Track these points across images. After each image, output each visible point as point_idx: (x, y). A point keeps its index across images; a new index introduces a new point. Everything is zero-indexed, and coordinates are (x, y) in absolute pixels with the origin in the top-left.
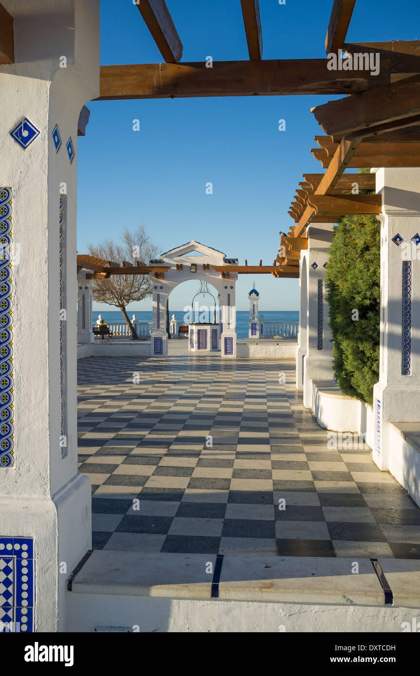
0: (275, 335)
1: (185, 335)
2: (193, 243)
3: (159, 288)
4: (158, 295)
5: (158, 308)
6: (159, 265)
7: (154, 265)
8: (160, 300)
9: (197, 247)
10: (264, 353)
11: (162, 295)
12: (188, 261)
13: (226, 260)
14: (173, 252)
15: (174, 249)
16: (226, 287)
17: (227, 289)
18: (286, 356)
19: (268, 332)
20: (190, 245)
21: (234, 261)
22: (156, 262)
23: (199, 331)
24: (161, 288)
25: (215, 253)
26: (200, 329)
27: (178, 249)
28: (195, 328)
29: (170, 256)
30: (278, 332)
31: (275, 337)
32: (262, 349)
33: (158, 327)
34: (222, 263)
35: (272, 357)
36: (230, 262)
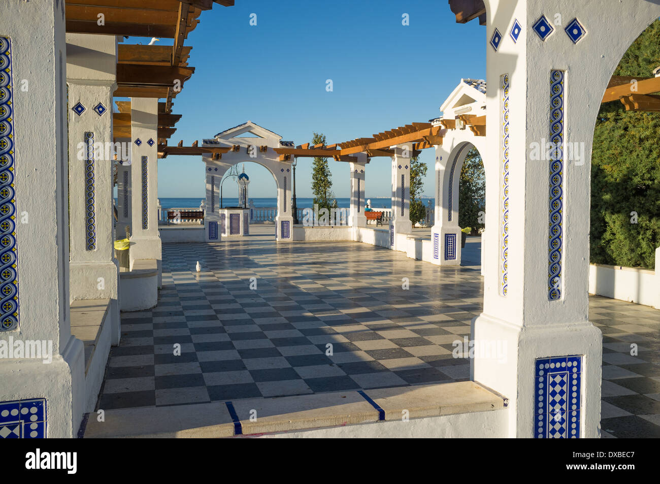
0: (265, 221)
1: (171, 221)
2: (249, 123)
3: (213, 170)
4: (213, 177)
5: (213, 191)
6: (213, 146)
7: (209, 145)
8: (215, 182)
9: (253, 128)
10: (319, 236)
11: (216, 177)
12: (244, 142)
13: (282, 143)
14: (229, 132)
15: (230, 129)
16: (282, 170)
17: (284, 172)
18: (340, 239)
19: (257, 217)
20: (246, 125)
21: (291, 144)
22: (211, 142)
23: (231, 215)
24: (216, 169)
25: (272, 136)
26: (232, 213)
27: (235, 130)
28: (226, 212)
29: (226, 137)
30: (268, 217)
31: (265, 222)
32: (318, 232)
33: (213, 211)
34: (279, 146)
35: (327, 240)
36: (287, 145)
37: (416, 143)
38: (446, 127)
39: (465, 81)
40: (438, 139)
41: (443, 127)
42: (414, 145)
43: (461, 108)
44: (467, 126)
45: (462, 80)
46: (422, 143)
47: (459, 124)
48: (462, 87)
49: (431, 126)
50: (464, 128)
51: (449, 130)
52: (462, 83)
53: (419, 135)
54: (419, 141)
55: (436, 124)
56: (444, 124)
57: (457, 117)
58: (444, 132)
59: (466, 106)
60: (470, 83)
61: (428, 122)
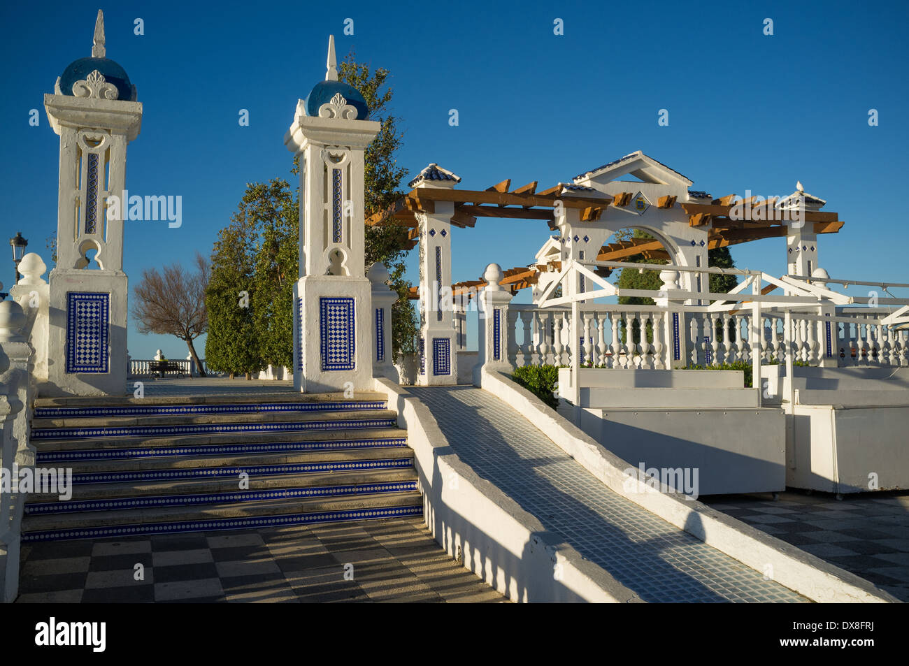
37: (514, 285)
38: (541, 270)
39: (554, 238)
40: (535, 280)
41: (538, 271)
42: (512, 286)
43: (550, 256)
44: (556, 270)
45: (551, 237)
46: (519, 285)
47: (550, 268)
48: (551, 241)
49: (528, 270)
50: (553, 271)
51: (543, 273)
52: (551, 238)
53: (520, 277)
54: (517, 282)
55: (532, 269)
56: (538, 268)
57: (548, 263)
58: (539, 274)
59: (554, 255)
60: (557, 239)
61: (525, 267)
